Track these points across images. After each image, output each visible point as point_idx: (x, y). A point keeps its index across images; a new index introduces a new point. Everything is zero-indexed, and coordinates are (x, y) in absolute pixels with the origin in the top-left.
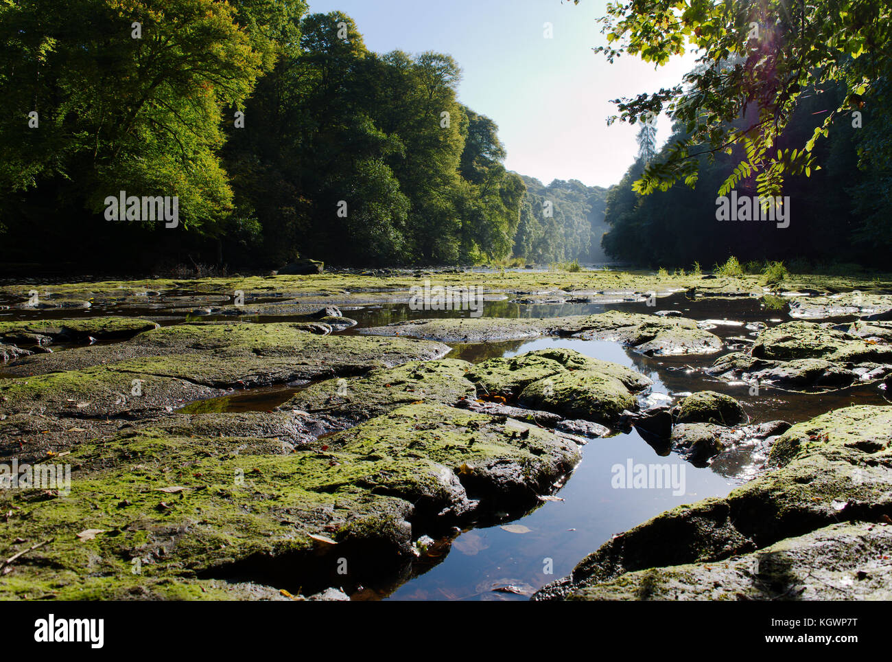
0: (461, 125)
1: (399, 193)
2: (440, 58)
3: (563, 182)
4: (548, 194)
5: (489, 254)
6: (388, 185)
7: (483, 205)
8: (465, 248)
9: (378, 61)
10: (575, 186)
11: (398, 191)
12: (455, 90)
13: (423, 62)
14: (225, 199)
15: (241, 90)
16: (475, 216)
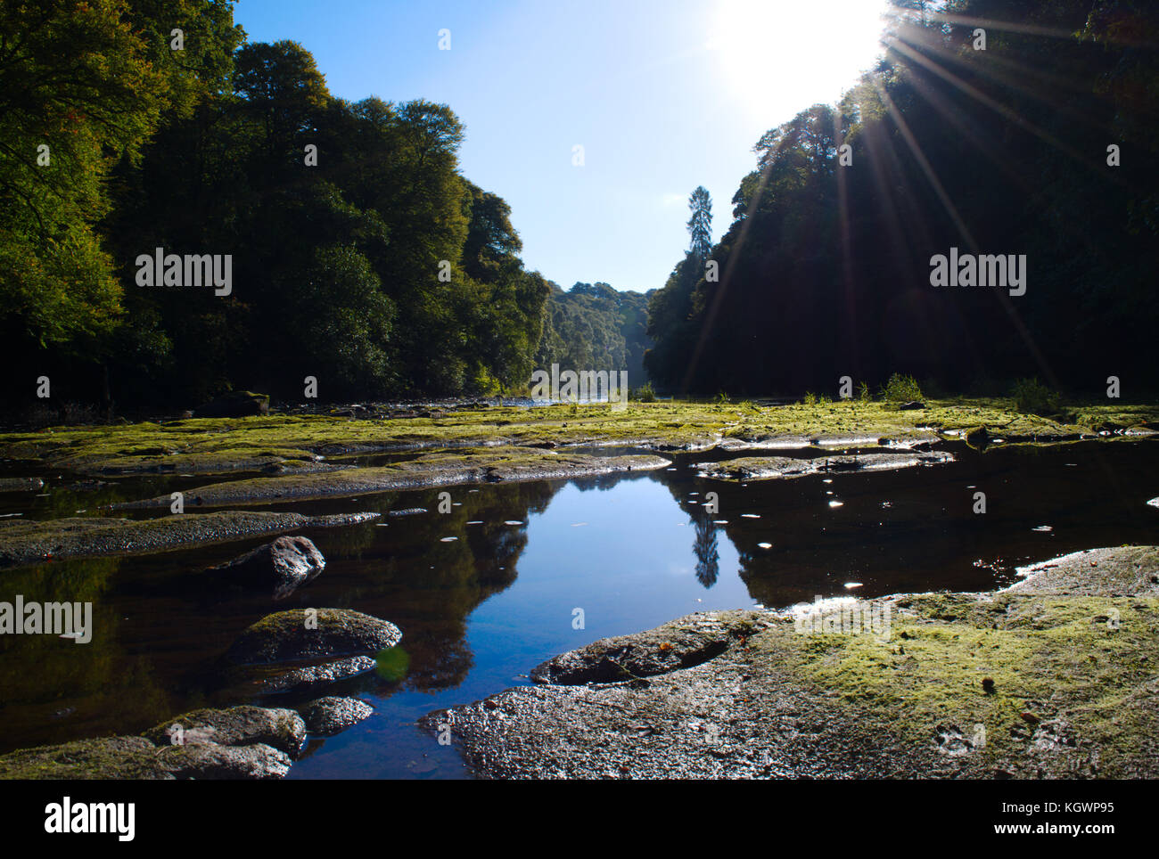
0: (464, 203)
1: (380, 294)
2: (433, 109)
3: (588, 285)
4: (570, 301)
5: (502, 380)
6: (365, 282)
7: (496, 313)
8: (472, 372)
9: (347, 111)
10: (603, 290)
11: (378, 290)
12: (455, 154)
13: (410, 116)
14: (108, 298)
15: (137, 131)
16: (484, 328)
